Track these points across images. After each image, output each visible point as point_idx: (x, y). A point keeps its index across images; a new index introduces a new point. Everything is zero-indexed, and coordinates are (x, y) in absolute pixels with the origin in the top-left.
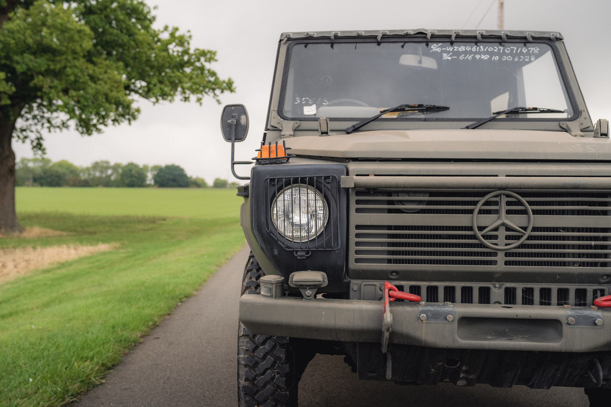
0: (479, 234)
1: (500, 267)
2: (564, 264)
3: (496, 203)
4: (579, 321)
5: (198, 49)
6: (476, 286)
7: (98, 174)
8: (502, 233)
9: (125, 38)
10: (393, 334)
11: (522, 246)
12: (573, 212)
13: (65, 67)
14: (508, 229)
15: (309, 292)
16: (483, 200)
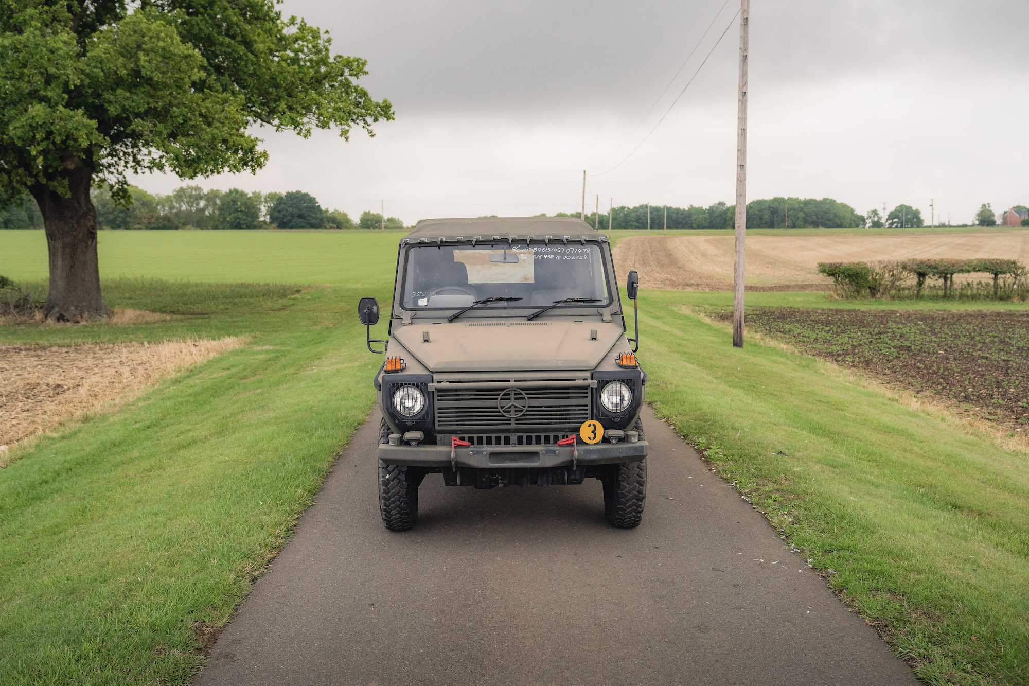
0: (501, 410)
1: (513, 426)
2: (549, 423)
3: (509, 394)
4: (547, 452)
5: (340, 57)
6: (502, 435)
7: (184, 207)
8: (513, 409)
9: (242, 50)
10: (456, 463)
11: (523, 415)
12: (556, 398)
13: (170, 104)
14: (516, 407)
15: (414, 443)
16: (502, 393)
